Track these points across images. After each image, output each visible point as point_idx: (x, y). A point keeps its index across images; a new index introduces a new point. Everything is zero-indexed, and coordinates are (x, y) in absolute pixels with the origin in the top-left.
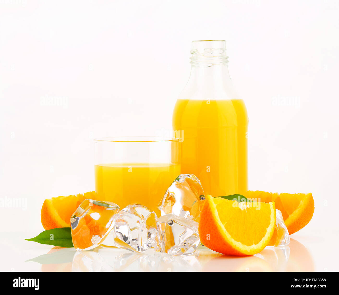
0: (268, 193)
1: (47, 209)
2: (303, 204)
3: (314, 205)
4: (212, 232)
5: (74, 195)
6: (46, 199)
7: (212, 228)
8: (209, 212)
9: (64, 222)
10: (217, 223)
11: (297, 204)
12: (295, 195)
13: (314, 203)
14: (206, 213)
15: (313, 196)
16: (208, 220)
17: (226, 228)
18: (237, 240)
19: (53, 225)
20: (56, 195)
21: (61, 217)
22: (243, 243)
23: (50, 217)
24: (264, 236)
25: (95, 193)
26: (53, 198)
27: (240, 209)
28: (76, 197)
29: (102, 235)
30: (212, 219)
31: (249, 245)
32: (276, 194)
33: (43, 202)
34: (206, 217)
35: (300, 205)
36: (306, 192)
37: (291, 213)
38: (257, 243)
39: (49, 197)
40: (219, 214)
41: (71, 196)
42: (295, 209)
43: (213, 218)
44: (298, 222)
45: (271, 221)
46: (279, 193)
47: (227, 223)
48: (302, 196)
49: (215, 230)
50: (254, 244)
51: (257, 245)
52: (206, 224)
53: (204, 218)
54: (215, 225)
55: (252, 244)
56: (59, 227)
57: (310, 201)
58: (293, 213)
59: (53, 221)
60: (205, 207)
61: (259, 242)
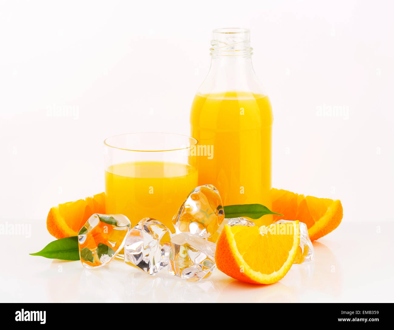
0: (293, 193)
1: (52, 218)
2: (330, 211)
3: (342, 212)
4: (230, 263)
5: (83, 199)
6: (52, 207)
7: (230, 259)
8: (226, 243)
9: (72, 230)
10: (235, 255)
11: (324, 210)
12: (322, 199)
13: (342, 210)
14: (223, 244)
15: (341, 203)
16: (224, 251)
17: (245, 258)
18: (256, 270)
19: (59, 234)
20: (63, 202)
21: (69, 226)
22: (262, 272)
23: (57, 227)
24: (286, 260)
25: (105, 195)
26: (60, 205)
27: (260, 235)
28: (84, 201)
29: (112, 254)
30: (229, 251)
31: (269, 273)
32: (302, 196)
33: (49, 210)
34: (223, 248)
35: (327, 211)
36: (335, 198)
37: (318, 219)
38: (279, 269)
39: (55, 205)
40: (237, 245)
41: (79, 200)
42: (322, 215)
43: (231, 250)
44: (324, 230)
45: (294, 242)
46: (306, 195)
47: (245, 253)
48: (330, 201)
49: (232, 261)
50: (274, 271)
51: (278, 271)
52: (223, 255)
53: (221, 249)
54: (233, 257)
55: (273, 272)
56: (66, 237)
57: (338, 209)
58: (320, 220)
59: (60, 230)
60: (222, 237)
61: (280, 268)
